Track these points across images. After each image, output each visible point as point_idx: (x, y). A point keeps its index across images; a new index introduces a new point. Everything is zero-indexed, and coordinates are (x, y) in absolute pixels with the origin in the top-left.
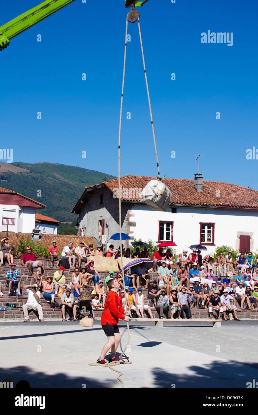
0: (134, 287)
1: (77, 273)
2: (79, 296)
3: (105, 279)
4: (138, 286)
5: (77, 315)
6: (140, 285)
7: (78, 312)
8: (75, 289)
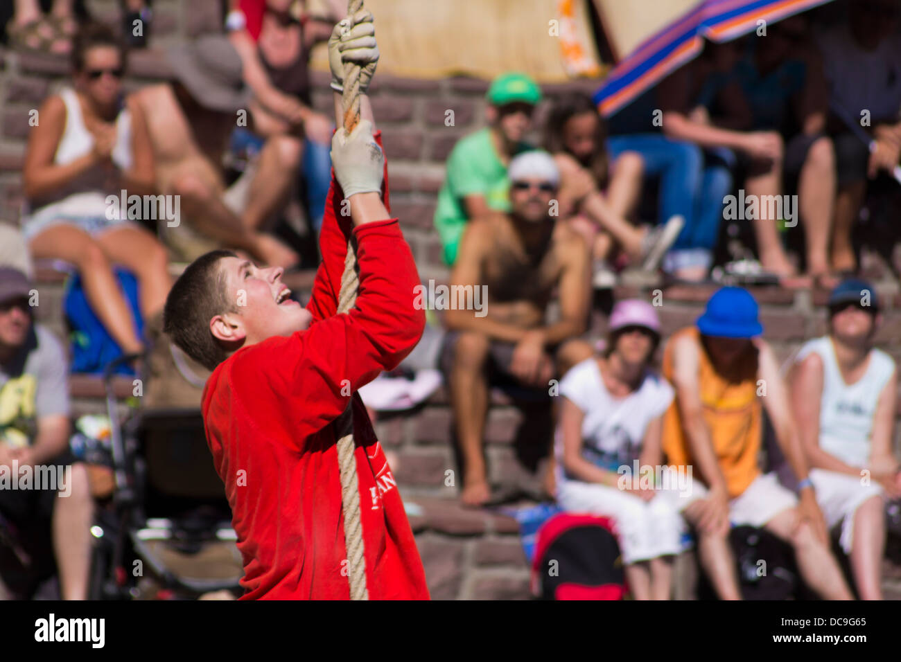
0: (777, 262)
1: (104, 88)
2: (125, 363)
3: (433, 172)
4: (818, 256)
5: (107, 576)
6: (842, 239)
7: (117, 542)
8: (79, 283)
